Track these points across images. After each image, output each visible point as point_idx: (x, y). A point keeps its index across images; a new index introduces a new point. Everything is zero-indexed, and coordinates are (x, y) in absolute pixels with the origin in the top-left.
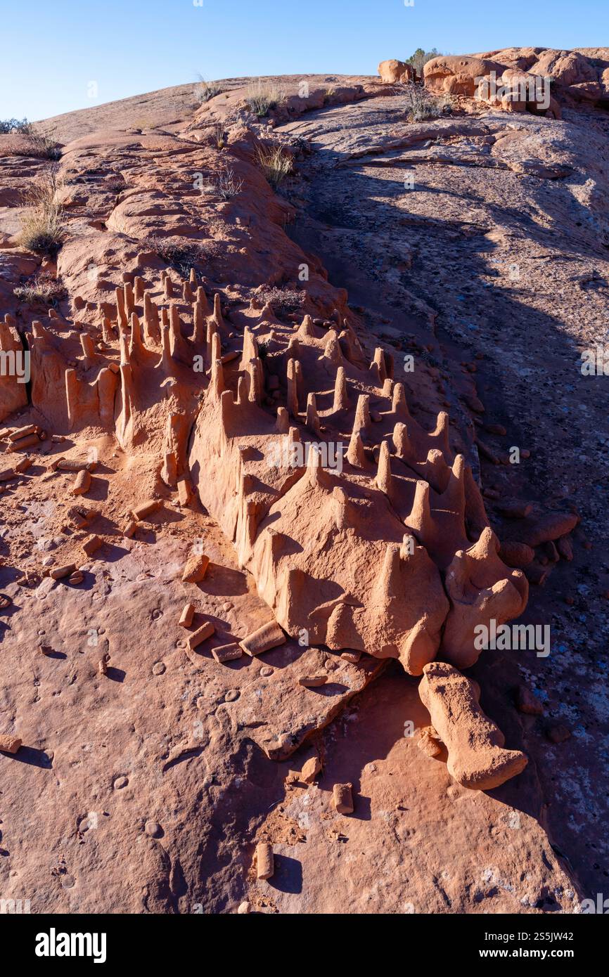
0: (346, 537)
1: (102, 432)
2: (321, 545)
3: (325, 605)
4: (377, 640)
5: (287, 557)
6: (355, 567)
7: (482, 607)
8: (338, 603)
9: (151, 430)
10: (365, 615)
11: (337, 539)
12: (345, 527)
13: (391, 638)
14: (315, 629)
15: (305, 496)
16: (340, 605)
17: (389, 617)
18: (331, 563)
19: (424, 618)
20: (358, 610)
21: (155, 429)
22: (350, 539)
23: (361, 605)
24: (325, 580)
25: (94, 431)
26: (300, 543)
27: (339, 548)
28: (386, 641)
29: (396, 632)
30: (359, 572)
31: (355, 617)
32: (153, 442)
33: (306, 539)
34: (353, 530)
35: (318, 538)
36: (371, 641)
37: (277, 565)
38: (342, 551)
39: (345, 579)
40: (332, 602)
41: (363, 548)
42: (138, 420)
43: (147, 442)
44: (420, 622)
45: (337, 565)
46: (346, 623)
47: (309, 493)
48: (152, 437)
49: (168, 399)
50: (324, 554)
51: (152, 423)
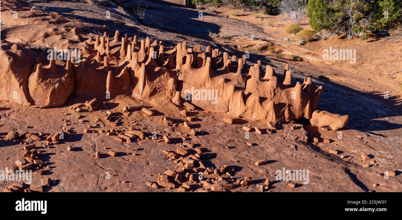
0: (278, 90)
1: (126, 96)
2: (273, 94)
3: (283, 109)
4: (299, 113)
5: (264, 102)
6: (285, 96)
7: (319, 94)
8: (286, 108)
9: (159, 88)
10: (294, 108)
11: (276, 92)
12: (277, 87)
13: (302, 111)
14: (282, 117)
15: (257, 85)
16: (287, 108)
17: (301, 104)
18: (278, 98)
19: (309, 102)
20: (292, 107)
21: (161, 87)
22: (280, 90)
23: (292, 106)
24: (279, 103)
25: (122, 97)
26: (265, 97)
27: (278, 94)
28: (301, 112)
29: (303, 109)
30: (287, 97)
31: (291, 110)
32: (160, 93)
33: (266, 95)
34: (279, 88)
35: (271, 94)
36: (297, 114)
37: (262, 105)
38: (279, 94)
39: (284, 100)
40: (285, 108)
41: (284, 91)
42: (152, 85)
43: (158, 93)
44: (308, 103)
45: (280, 98)
46: (290, 112)
47: (258, 84)
48: (160, 91)
49: (164, 74)
50: (275, 97)
51: (159, 85)
